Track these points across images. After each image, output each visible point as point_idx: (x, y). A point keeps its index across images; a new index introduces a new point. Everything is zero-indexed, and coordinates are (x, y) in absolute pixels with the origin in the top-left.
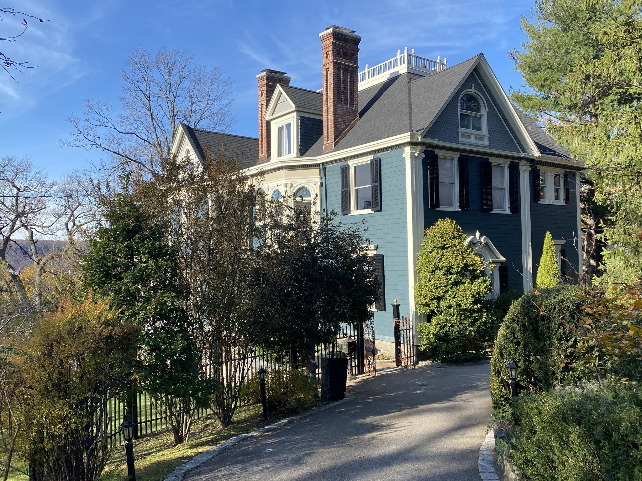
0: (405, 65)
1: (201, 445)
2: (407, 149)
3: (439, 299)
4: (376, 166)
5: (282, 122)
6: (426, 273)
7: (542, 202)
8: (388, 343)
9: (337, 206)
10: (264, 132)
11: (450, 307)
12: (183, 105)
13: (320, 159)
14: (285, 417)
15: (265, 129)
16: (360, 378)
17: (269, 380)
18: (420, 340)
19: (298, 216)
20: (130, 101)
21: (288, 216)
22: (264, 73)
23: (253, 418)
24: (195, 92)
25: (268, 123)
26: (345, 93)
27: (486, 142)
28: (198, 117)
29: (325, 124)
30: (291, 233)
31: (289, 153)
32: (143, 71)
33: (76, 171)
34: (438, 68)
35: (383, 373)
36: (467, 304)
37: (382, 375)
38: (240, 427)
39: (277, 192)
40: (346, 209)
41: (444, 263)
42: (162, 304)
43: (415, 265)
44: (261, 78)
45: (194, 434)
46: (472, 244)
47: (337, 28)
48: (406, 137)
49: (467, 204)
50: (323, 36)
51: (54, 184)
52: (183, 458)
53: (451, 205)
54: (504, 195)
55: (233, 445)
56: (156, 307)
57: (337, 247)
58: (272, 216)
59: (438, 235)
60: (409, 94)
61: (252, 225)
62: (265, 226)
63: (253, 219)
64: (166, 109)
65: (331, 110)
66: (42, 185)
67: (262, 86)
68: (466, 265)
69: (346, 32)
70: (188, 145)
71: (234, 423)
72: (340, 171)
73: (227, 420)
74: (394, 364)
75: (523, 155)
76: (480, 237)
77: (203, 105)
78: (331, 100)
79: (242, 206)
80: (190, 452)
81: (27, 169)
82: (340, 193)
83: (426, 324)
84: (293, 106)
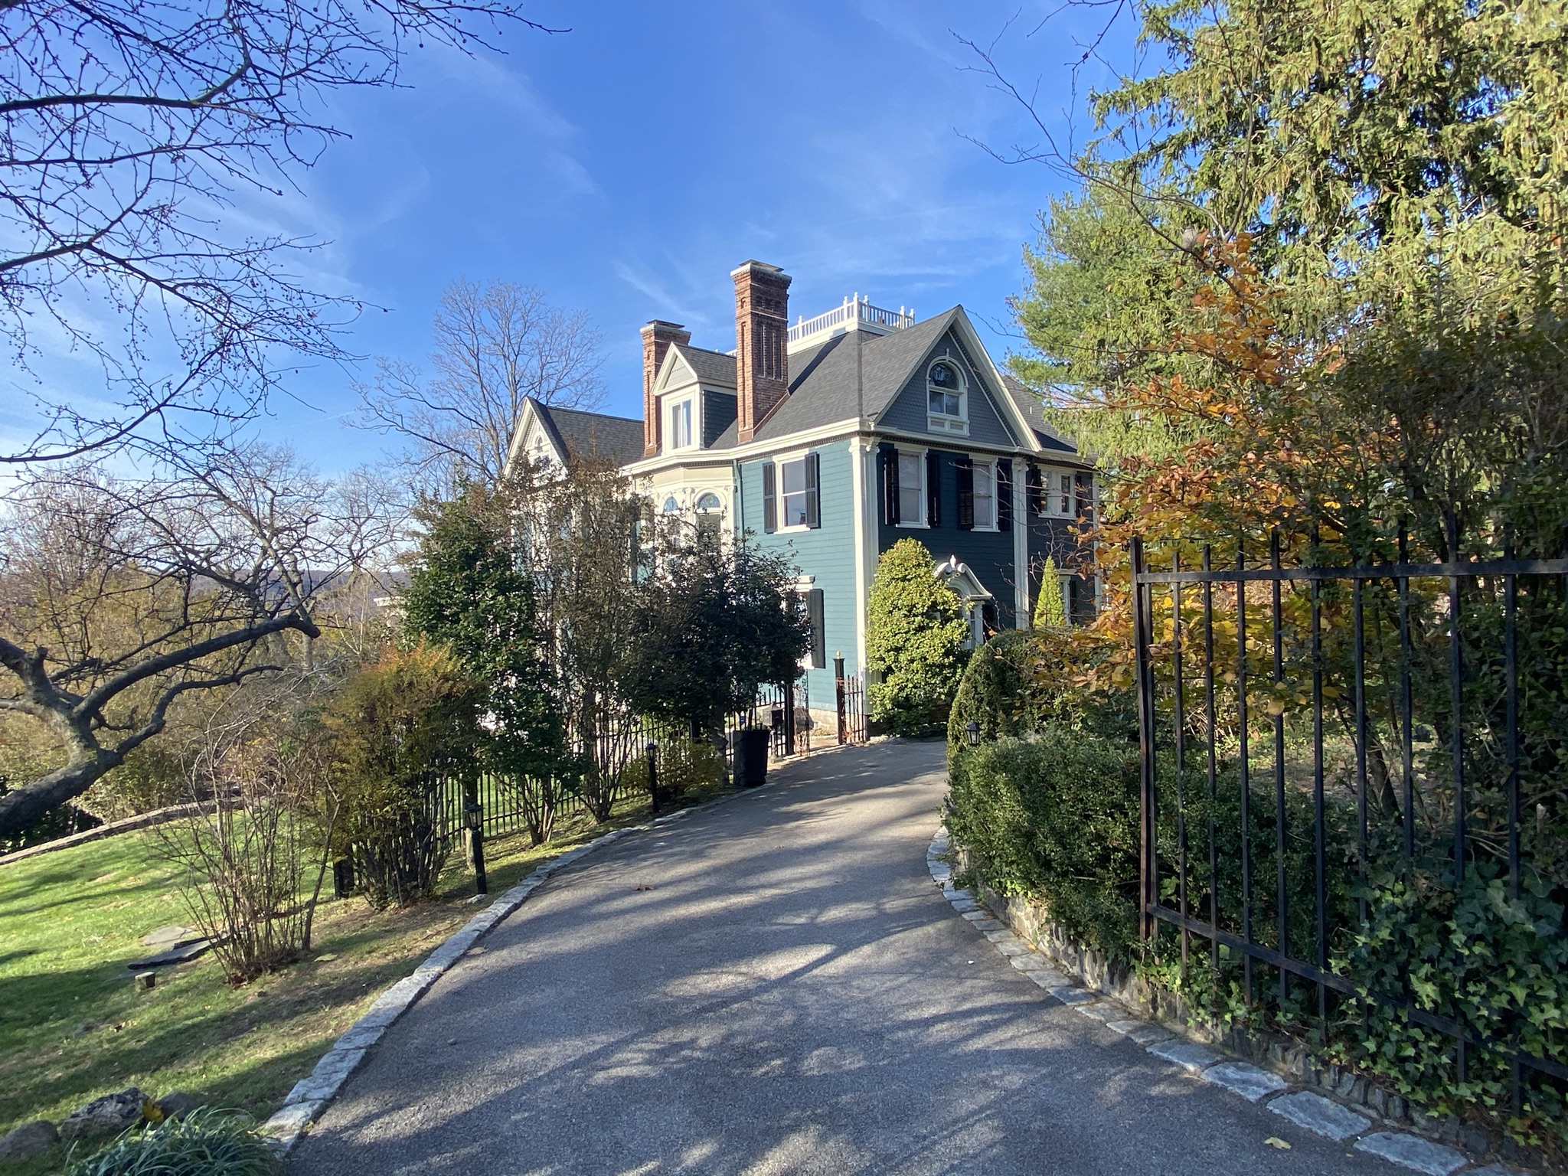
0: (855, 319)
1: (569, 844)
2: (856, 441)
3: (897, 650)
4: (813, 463)
5: (678, 398)
6: (879, 615)
7: (1044, 515)
8: (829, 713)
9: (757, 523)
10: (653, 412)
11: (912, 661)
12: (529, 365)
13: (733, 453)
14: (682, 808)
15: (653, 407)
16: (788, 760)
17: (661, 761)
18: (872, 707)
19: (700, 536)
20: (447, 360)
21: (686, 535)
22: (652, 326)
23: (638, 811)
24: (547, 347)
25: (658, 399)
26: (769, 359)
27: (966, 432)
28: (553, 385)
29: (740, 403)
30: (691, 559)
31: (689, 443)
32: (467, 314)
33: (366, 466)
34: (902, 324)
35: (820, 752)
36: (935, 657)
37: (819, 756)
38: (620, 821)
39: (671, 502)
40: (770, 525)
41: (905, 601)
42: (516, 654)
43: (866, 604)
44: (647, 333)
45: (558, 833)
46: (945, 574)
47: (757, 263)
48: (853, 424)
49: (939, 521)
50: (737, 276)
51: (329, 484)
52: (545, 858)
53: (917, 519)
54: (990, 505)
55: (612, 842)
56: (508, 659)
57: (756, 578)
58: (664, 537)
59: (897, 562)
60: (860, 362)
61: (635, 548)
62: (655, 549)
63: (637, 540)
64: (503, 372)
65: (749, 383)
66: (310, 485)
67: (649, 344)
68: (934, 604)
69: (770, 270)
70: (539, 430)
71: (613, 817)
72: (761, 471)
73: (602, 813)
74: (836, 742)
75: (1017, 450)
76: (957, 564)
77: (560, 368)
78: (749, 369)
79: (622, 521)
80: (553, 852)
81: (288, 461)
82: (762, 502)
83: (880, 685)
84: (695, 375)
